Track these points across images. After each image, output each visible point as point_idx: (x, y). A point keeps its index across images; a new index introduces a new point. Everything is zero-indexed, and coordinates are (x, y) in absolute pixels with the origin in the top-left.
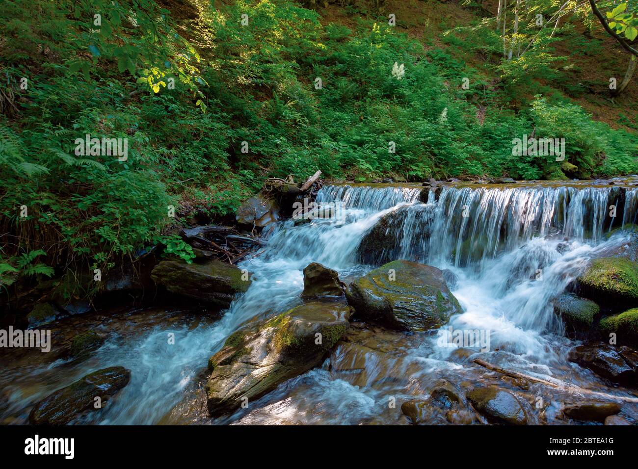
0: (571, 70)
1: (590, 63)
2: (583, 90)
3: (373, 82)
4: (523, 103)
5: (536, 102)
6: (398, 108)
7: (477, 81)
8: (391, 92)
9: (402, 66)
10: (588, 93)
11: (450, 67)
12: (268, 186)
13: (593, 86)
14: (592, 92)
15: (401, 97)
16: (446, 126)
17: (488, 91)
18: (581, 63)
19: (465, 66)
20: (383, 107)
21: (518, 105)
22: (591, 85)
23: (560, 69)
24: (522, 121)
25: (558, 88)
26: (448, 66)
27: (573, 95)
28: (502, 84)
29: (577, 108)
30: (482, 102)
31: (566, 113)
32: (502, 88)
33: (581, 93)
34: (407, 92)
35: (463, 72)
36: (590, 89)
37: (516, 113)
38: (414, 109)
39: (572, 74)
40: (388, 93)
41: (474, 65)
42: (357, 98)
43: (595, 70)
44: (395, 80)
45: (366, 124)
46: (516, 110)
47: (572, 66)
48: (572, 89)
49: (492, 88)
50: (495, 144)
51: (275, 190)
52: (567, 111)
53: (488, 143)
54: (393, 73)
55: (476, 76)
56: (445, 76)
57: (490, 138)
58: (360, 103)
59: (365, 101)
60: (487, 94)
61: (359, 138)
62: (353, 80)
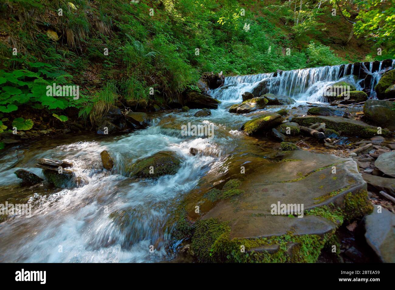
0: (325, 31)
1: (334, 27)
2: (330, 42)
3: (234, 33)
4: (303, 47)
5: (310, 45)
6: (247, 46)
7: (282, 34)
8: (243, 38)
9: (249, 25)
10: (332, 43)
11: (268, 27)
12: (205, 76)
13: (335, 39)
14: (335, 43)
15: (248, 40)
16: (270, 55)
17: (286, 40)
18: (330, 27)
19: (275, 27)
20: (240, 45)
21: (300, 47)
22: (334, 39)
23: (320, 30)
24: (303, 54)
25: (318, 40)
26: (267, 26)
27: (325, 44)
28: (293, 37)
29: (328, 48)
30: (283, 45)
31: (323, 50)
32: (293, 38)
33: (329, 43)
34: (251, 38)
35: (274, 30)
36: (333, 41)
37: (300, 51)
38: (254, 47)
39: (325, 33)
40: (241, 39)
41: (279, 26)
42: (226, 41)
43: (336, 31)
44: (244, 32)
45: (233, 54)
46: (300, 50)
47: (325, 29)
48: (325, 41)
49: (288, 38)
50: (291, 65)
51: (208, 78)
52: (323, 49)
53: (287, 65)
54: (244, 28)
55: (280, 32)
56: (266, 31)
57: (288, 62)
58: (228, 43)
59: (230, 43)
60: (286, 41)
61: (231, 60)
62: (224, 32)
